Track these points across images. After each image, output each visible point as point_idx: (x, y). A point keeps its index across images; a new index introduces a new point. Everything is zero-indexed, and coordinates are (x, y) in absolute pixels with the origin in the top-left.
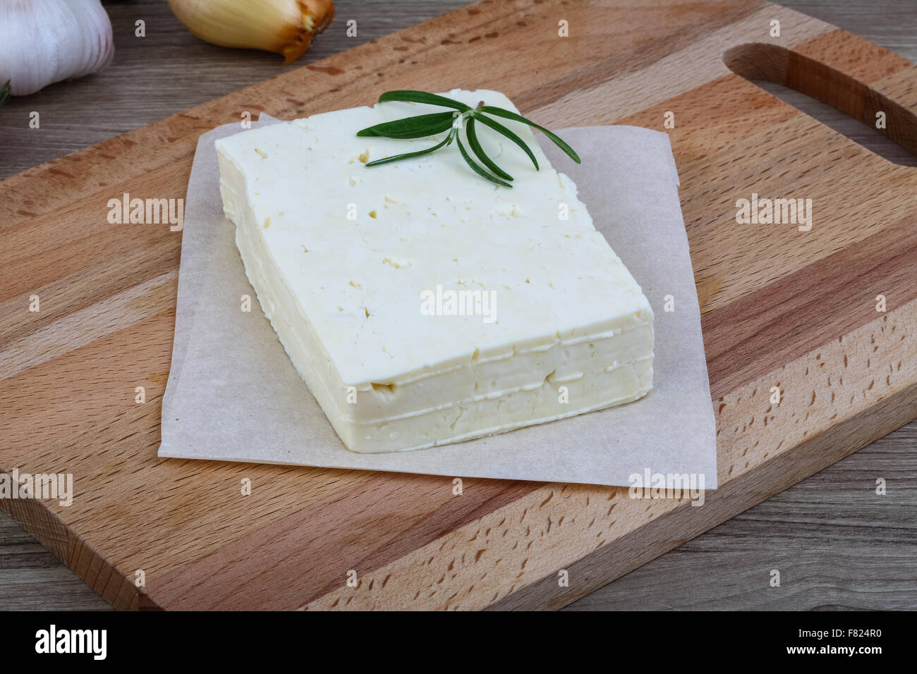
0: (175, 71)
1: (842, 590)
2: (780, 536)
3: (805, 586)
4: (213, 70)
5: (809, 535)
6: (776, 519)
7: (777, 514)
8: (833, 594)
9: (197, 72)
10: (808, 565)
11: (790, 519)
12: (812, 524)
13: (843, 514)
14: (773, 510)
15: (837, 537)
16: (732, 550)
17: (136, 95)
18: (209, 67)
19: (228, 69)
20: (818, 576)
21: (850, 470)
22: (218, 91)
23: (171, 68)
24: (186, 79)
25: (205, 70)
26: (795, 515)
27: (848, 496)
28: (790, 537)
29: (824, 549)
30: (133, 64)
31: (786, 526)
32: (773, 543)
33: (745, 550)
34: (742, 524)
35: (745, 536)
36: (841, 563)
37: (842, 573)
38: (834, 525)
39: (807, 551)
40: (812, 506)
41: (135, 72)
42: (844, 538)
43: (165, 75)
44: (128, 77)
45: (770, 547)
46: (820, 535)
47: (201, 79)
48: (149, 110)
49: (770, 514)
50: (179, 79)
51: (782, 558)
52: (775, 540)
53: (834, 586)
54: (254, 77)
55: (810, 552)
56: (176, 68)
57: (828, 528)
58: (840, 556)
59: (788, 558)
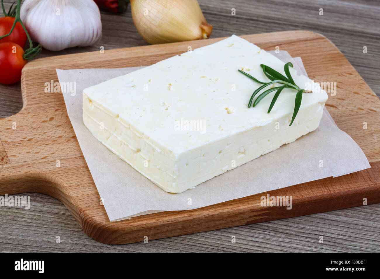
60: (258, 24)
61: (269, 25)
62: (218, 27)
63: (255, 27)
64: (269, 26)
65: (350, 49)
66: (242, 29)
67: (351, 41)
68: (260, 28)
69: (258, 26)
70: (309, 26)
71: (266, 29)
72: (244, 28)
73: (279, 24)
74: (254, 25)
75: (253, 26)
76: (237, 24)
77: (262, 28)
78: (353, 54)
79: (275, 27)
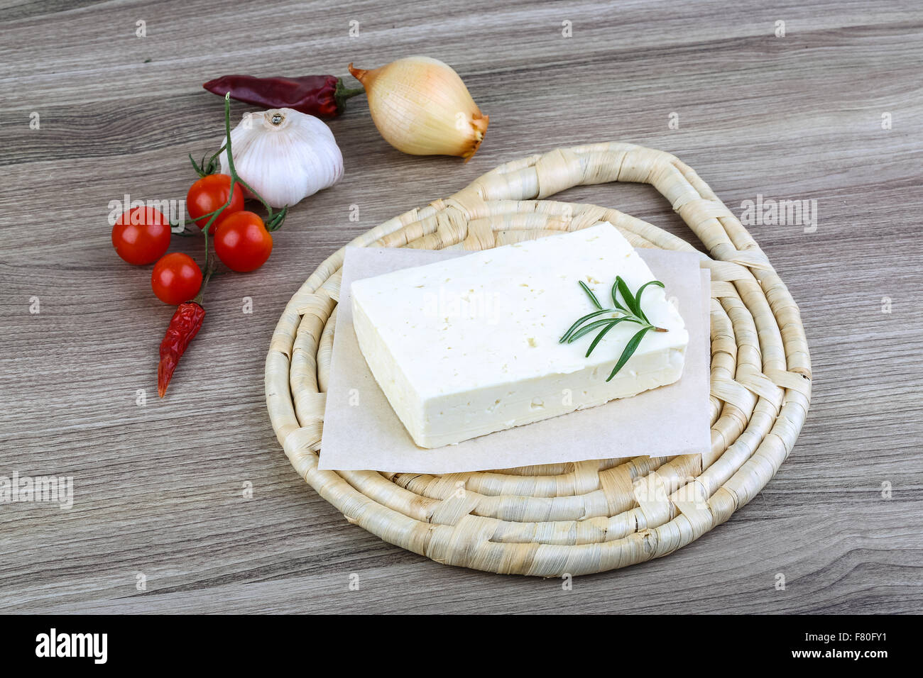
0: (384, 175)
1: (864, 538)
2: (823, 503)
3: (842, 537)
4: (408, 171)
5: (840, 500)
6: (819, 491)
7: (819, 487)
8: (859, 541)
9: (398, 174)
10: (842, 522)
11: (828, 490)
12: (841, 492)
13: (860, 484)
14: (817, 484)
15: (857, 500)
16: (795, 515)
17: (361, 197)
18: (405, 169)
19: (418, 170)
20: (849, 529)
21: (861, 451)
22: (415, 190)
23: (380, 173)
24: (392, 181)
25: (403, 172)
26: (830, 487)
27: (861, 470)
28: (829, 503)
29: (850, 510)
30: (354, 171)
31: (826, 495)
32: (819, 508)
33: (803, 515)
34: (799, 496)
35: (802, 505)
36: (861, 519)
37: (863, 526)
38: (855, 492)
39: (840, 512)
40: (840, 479)
41: (358, 178)
42: (861, 500)
43: (378, 179)
44: (354, 182)
45: (817, 511)
46: (846, 499)
47: (402, 180)
48: (374, 209)
49: (815, 488)
50: (388, 181)
51: (826, 519)
52: (820, 506)
53: (859, 535)
54: (437, 175)
55: (842, 512)
56: (384, 172)
57: (851, 495)
58: (861, 514)
59: (829, 518)
60: (532, 76)
61: (548, 72)
62: (482, 97)
63: (531, 82)
64: (549, 75)
65: (672, 79)
66: (516, 91)
67: (669, 65)
68: (537, 81)
69: (534, 79)
70: (602, 57)
71: (546, 80)
72: (516, 88)
73: (560, 66)
74: (529, 80)
75: (527, 82)
76: (504, 84)
77: (541, 80)
78: (681, 87)
79: (558, 73)
